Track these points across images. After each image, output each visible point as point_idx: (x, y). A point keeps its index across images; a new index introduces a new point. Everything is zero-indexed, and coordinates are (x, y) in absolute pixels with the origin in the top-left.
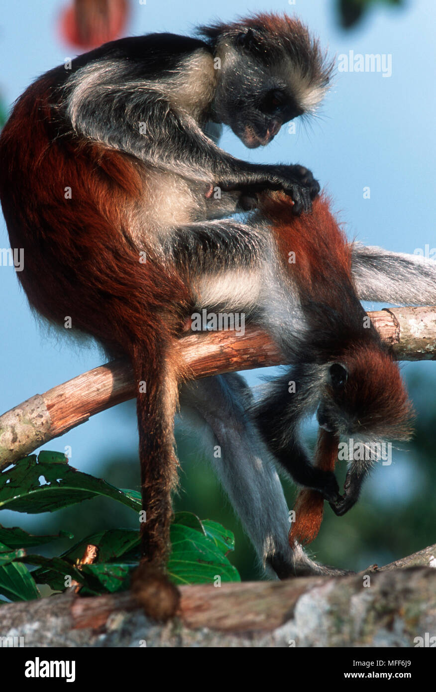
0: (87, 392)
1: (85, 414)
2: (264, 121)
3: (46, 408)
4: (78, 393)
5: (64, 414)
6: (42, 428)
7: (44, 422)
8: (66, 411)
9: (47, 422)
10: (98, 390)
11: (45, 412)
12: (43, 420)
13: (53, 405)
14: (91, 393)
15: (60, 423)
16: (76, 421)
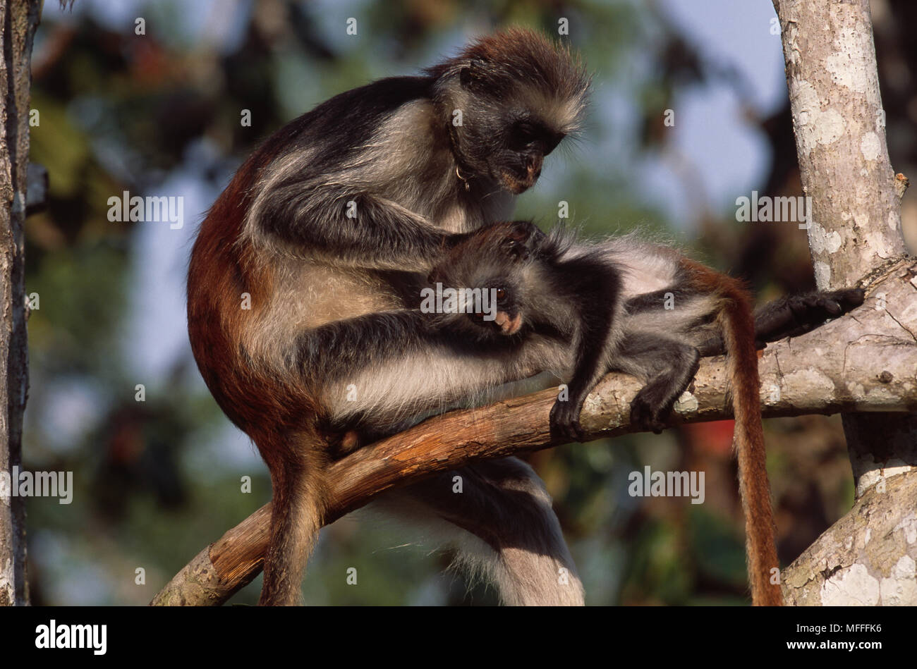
0: (251, 536)
1: (257, 559)
2: (520, 159)
3: (209, 562)
4: (242, 538)
5: (232, 564)
6: (209, 585)
7: (210, 577)
8: (234, 560)
9: (213, 577)
10: (262, 531)
11: (209, 566)
12: (208, 575)
13: (218, 556)
14: (255, 536)
15: (231, 574)
16: (250, 569)
